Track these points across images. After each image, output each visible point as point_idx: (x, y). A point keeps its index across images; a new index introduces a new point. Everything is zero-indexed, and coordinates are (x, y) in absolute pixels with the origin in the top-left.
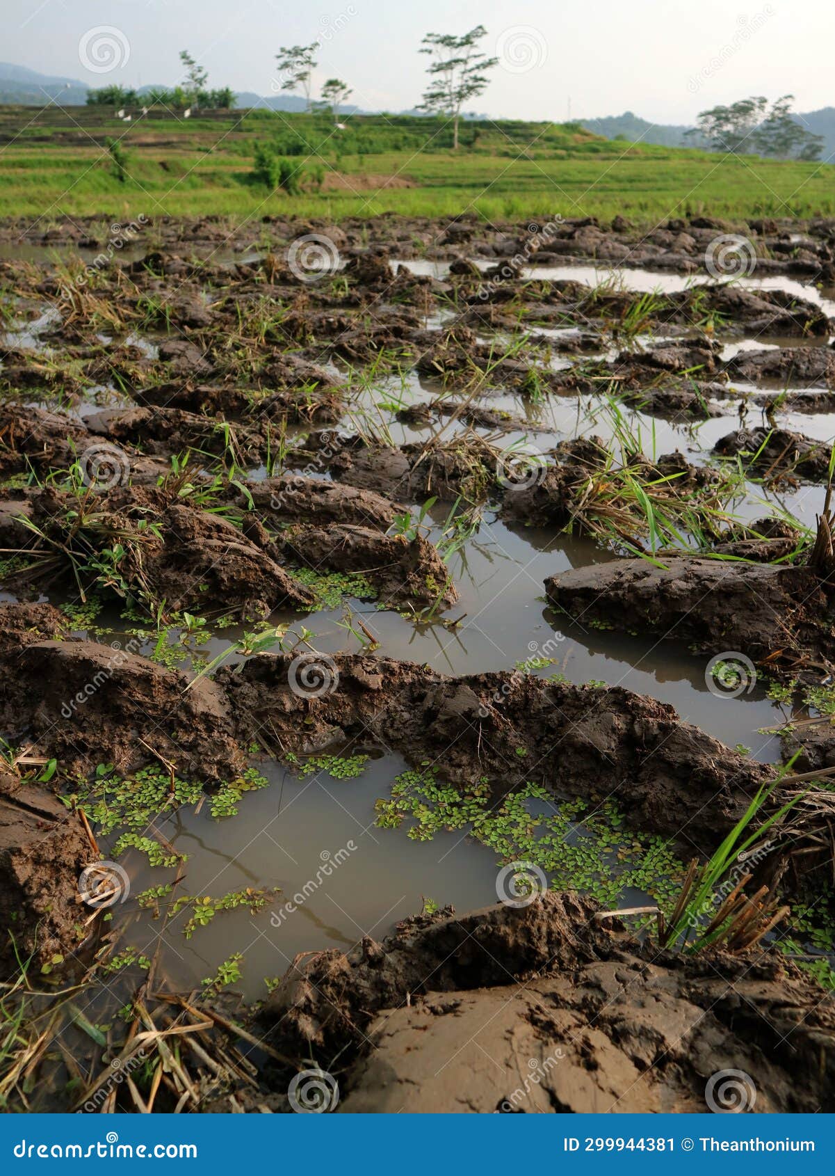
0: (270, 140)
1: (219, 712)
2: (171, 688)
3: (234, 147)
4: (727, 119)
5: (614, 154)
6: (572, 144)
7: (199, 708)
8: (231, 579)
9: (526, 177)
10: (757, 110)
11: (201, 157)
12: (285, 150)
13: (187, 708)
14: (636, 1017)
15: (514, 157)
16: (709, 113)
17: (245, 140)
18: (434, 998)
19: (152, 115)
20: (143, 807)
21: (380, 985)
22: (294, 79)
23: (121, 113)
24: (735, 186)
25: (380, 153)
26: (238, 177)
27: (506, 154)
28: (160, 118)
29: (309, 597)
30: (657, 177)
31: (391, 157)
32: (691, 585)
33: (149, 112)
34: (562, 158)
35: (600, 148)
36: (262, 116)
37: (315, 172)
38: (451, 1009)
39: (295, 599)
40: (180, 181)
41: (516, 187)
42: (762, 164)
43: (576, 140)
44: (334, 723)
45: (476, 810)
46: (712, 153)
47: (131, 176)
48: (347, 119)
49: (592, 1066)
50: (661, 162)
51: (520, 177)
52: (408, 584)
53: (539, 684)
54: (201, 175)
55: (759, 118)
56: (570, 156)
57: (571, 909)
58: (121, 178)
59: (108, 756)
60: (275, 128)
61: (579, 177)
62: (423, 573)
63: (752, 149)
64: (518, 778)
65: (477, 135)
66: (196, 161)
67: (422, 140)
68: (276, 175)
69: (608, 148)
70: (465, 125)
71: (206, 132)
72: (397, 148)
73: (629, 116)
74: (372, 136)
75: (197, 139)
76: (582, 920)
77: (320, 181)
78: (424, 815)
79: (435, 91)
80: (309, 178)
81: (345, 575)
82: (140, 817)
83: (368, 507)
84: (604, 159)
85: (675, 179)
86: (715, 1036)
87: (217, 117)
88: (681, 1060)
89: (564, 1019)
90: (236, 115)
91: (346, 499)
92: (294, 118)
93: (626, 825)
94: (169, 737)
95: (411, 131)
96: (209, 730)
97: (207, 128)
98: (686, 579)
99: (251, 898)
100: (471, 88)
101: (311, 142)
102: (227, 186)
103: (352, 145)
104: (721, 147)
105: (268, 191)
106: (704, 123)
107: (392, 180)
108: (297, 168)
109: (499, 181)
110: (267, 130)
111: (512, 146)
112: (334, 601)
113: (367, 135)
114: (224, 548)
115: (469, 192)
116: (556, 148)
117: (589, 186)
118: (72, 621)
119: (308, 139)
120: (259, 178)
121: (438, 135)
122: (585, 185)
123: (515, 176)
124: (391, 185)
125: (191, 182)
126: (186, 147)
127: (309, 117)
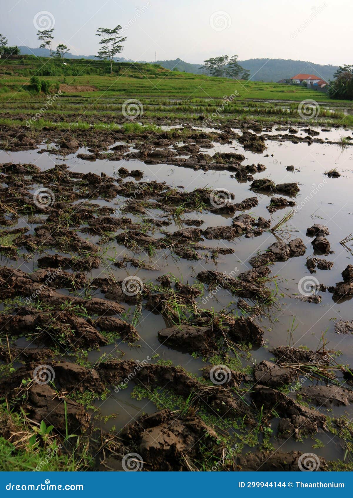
0: (35, 69)
1: (98, 377)
2: (88, 373)
3: (21, 72)
4: (215, 64)
5: (173, 77)
6: (157, 73)
7: (94, 377)
8: (90, 339)
9: (140, 87)
10: (225, 60)
11: (7, 77)
12: (42, 74)
13: (92, 378)
14: (176, 429)
15: (135, 77)
16: (207, 61)
17: (25, 69)
18: (148, 429)
20: (89, 399)
21: (139, 428)
22: (45, 44)
24: (219, 91)
25: (82, 75)
26: (24, 87)
27: (131, 76)
29: (107, 341)
30: (190, 87)
31: (87, 77)
32: (188, 336)
34: (153, 78)
35: (168, 74)
36: (32, 59)
37: (56, 84)
38: (150, 431)
39: (104, 342)
41: (136, 91)
42: (228, 81)
43: (159, 71)
44: (120, 377)
45: (149, 393)
46: (209, 77)
48: (67, 61)
49: (169, 436)
50: (191, 80)
51: (137, 87)
52: (128, 336)
53: (158, 366)
54: (8, 86)
55: (226, 62)
56: (157, 77)
57: (166, 412)
59: (79, 389)
60: (37, 64)
61: (161, 87)
62: (131, 333)
63: (224, 74)
64: (156, 385)
65: (120, 68)
66: (6, 79)
67: (98, 70)
68: (40, 86)
69: (171, 74)
70: (115, 64)
71: (9, 65)
72: (88, 73)
73: (178, 60)
74: (78, 68)
75: (5, 68)
76: (168, 413)
77: (58, 89)
78: (140, 395)
79: (103, 51)
80: (54, 87)
81: (113, 332)
82: (89, 402)
83: (114, 309)
84: (169, 79)
85: (196, 88)
86: (186, 430)
87: (13, 58)
88: (181, 434)
89: (166, 430)
90: (21, 58)
91: (109, 307)
92: (45, 60)
93: (175, 394)
94: (89, 384)
95: (93, 66)
96: (97, 381)
97: (9, 63)
98: (187, 334)
99: (114, 416)
100: (117, 50)
101: (53, 71)
102: (20, 91)
103: (70, 72)
104: (214, 74)
105: (37, 93)
106: (207, 64)
107: (87, 88)
108: (49, 83)
109: (129, 88)
110: (34, 65)
111: (134, 73)
112: (112, 341)
113: (76, 68)
114: (87, 331)
115: (118, 93)
116: (151, 74)
117: (164, 91)
118: (55, 352)
119: (52, 69)
120: (33, 87)
121: (104, 68)
122: (163, 91)
123: (135, 87)
124: (87, 90)
125: (4, 89)
126: (0, 72)
127: (52, 60)
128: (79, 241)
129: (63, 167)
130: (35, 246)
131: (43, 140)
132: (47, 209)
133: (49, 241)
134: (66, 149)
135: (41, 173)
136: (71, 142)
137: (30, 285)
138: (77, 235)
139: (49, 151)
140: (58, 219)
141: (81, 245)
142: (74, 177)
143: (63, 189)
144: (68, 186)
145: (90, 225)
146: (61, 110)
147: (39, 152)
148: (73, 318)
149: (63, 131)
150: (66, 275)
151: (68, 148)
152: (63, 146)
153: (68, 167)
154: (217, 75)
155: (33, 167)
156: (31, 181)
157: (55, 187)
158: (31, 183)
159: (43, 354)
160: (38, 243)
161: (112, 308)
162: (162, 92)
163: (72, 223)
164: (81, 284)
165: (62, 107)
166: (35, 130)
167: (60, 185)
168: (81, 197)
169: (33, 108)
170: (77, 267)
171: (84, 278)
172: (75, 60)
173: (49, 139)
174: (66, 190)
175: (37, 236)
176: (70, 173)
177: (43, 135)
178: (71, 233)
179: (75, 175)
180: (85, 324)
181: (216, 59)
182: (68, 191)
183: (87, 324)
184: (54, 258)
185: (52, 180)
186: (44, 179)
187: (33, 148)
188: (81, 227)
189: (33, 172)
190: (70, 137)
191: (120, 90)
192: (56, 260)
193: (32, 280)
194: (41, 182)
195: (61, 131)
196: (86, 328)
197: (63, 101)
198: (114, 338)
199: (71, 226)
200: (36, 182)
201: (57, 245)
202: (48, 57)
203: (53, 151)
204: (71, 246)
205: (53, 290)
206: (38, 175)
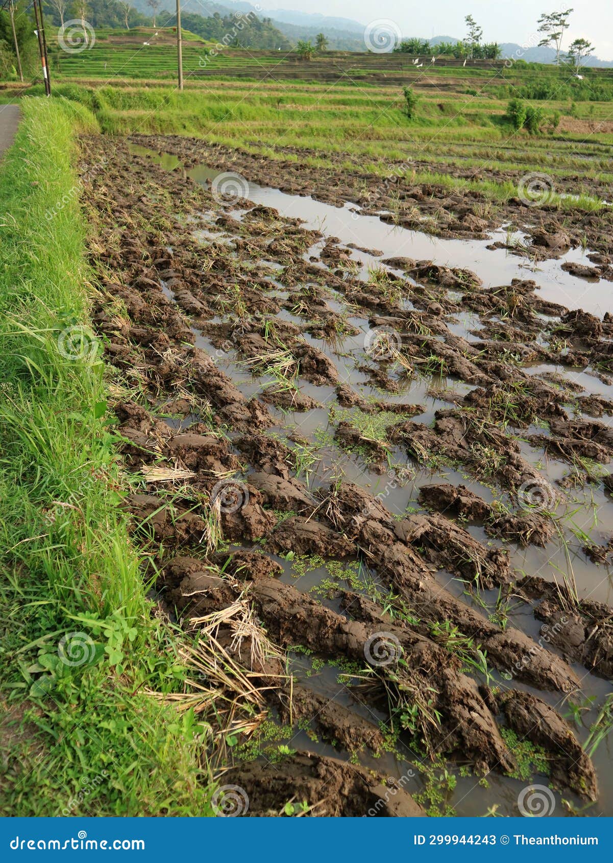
0: (522, 86)
3: (494, 90)
8: (471, 745)
11: (468, 100)
12: (532, 95)
17: (503, 84)
19: (439, 62)
22: (549, 38)
23: (417, 61)
26: (493, 118)
28: (443, 65)
29: (512, 766)
33: (436, 60)
36: (520, 66)
37: (553, 116)
39: (504, 767)
40: (451, 120)
47: (417, 113)
54: (466, 115)
58: (409, 116)
60: (527, 76)
66: (465, 104)
68: (522, 119)
71: (475, 77)
74: (603, 86)
75: (467, 83)
77: (555, 125)
80: (548, 121)
81: (533, 745)
83: (554, 678)
87: (486, 66)
90: (500, 65)
91: (542, 669)
92: (543, 68)
97: (477, 74)
101: (554, 89)
102: (484, 125)
103: (586, 93)
105: (514, 130)
108: (539, 114)
110: (521, 77)
112: (525, 771)
113: (599, 85)
114: (470, 721)
118: (385, 740)
119: (552, 87)
120: (509, 120)
125: (458, 120)
126: (458, 89)
127: (556, 69)
128: (518, 467)
129: (527, 286)
130: (425, 454)
131: (502, 222)
132: (473, 374)
133: (456, 448)
134: (544, 248)
135: (482, 292)
136: (557, 235)
137: (388, 545)
138: (517, 450)
139: (510, 248)
140: (487, 402)
141: (520, 477)
142: (545, 312)
143: (516, 334)
144: (528, 330)
145: (554, 432)
146: (552, 166)
147: (488, 247)
148: (449, 672)
149: (545, 210)
150: (467, 547)
151: (547, 245)
152: (539, 240)
153: (538, 288)
155: (468, 275)
156: (458, 305)
157: (501, 327)
158: (457, 308)
159: (359, 736)
160: (434, 448)
161: (550, 675)
163: (515, 416)
164: (494, 577)
165: (554, 160)
166: (493, 202)
167: (513, 324)
168: (548, 360)
169: (500, 158)
170: (499, 531)
171: (506, 565)
173: (514, 223)
174: (521, 337)
175: (438, 431)
176: (538, 302)
177: (505, 213)
178: (506, 442)
179: (548, 308)
180: (473, 698)
182: (525, 340)
183: (477, 700)
184: (455, 495)
185: (499, 311)
186: (484, 305)
187: (479, 238)
188: (531, 431)
189: (467, 286)
190: (558, 224)
192: (458, 501)
193: (395, 535)
194: (476, 311)
195: (542, 209)
196: (471, 709)
197: (560, 148)
198: (531, 765)
199: (512, 423)
200: (467, 308)
201: (470, 464)
202: (551, 63)
203: (515, 249)
204: (499, 473)
205: (431, 573)
206: (474, 295)
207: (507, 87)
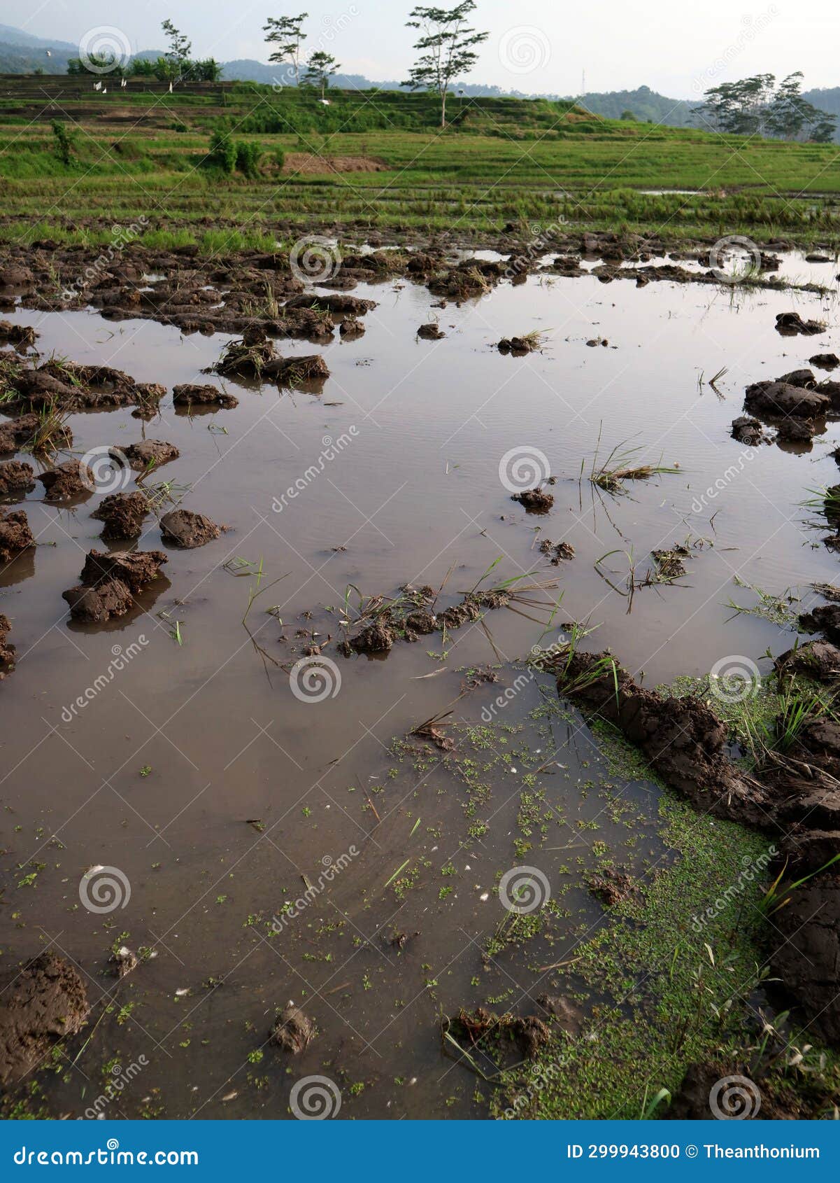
0: (248, 116)
3: (210, 123)
4: (735, 97)
5: (608, 135)
6: (565, 123)
9: (498, 160)
10: (765, 88)
12: (263, 127)
15: (504, 136)
16: (715, 91)
17: (223, 116)
19: (133, 87)
22: (282, 51)
23: (98, 86)
25: (364, 131)
26: (194, 160)
27: (495, 134)
28: (139, 91)
30: (634, 161)
31: (373, 137)
33: (128, 84)
34: (552, 138)
35: (594, 128)
36: (247, 90)
37: (274, 153)
40: (131, 165)
41: (487, 171)
43: (569, 120)
47: (76, 159)
48: (335, 94)
50: (657, 143)
51: (492, 160)
54: (156, 157)
55: (768, 95)
56: (562, 136)
58: (66, 161)
60: (256, 103)
61: (554, 161)
63: (761, 127)
65: (466, 113)
66: (162, 141)
67: (409, 119)
68: (233, 158)
69: (602, 128)
70: (453, 101)
71: (186, 107)
72: (382, 126)
73: (644, 90)
74: (356, 113)
75: (173, 115)
77: (280, 164)
79: (423, 67)
80: (268, 160)
84: (596, 140)
85: (654, 164)
87: (199, 89)
90: (220, 88)
95: (398, 108)
97: (188, 101)
100: (459, 65)
101: (291, 119)
102: (180, 169)
103: (334, 123)
104: (729, 126)
105: (224, 174)
106: (711, 100)
107: (361, 162)
108: (256, 150)
109: (470, 164)
110: (247, 105)
111: (501, 125)
113: (350, 112)
115: (436, 176)
116: (547, 128)
117: (563, 171)
119: (288, 115)
120: (216, 161)
121: (426, 112)
122: (557, 170)
123: (487, 160)
124: (359, 168)
125: (142, 165)
126: (160, 123)
127: (295, 92)
154: (740, 131)
162: (553, 174)
172: (356, 92)
181: (738, 84)
191: (444, 169)
207: (227, 118)
